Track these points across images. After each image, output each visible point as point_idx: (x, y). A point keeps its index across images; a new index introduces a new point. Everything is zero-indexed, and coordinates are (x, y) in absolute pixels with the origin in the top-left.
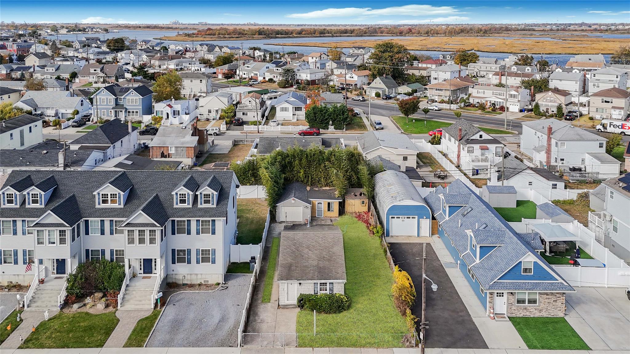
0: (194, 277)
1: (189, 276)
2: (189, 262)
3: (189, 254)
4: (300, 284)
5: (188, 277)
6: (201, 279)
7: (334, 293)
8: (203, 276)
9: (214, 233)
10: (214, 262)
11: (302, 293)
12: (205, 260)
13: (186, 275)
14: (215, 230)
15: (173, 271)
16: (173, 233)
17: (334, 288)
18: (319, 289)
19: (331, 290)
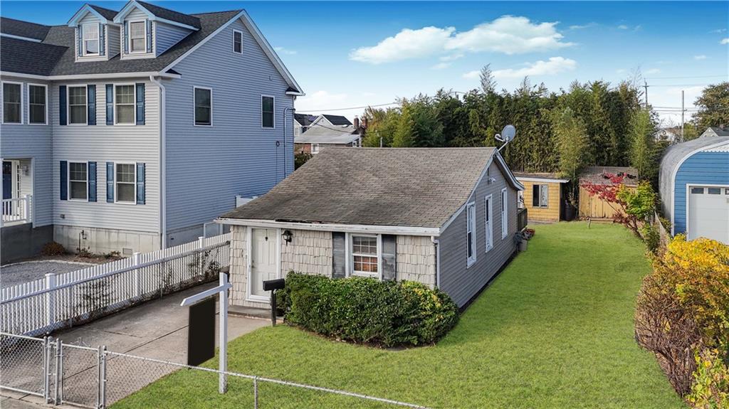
0: (103, 236)
1: (94, 233)
2: (93, 198)
3: (92, 176)
4: (288, 233)
5: (92, 236)
6: (118, 243)
7: (399, 279)
8: (122, 237)
9: (141, 120)
10: (142, 200)
11: (296, 270)
12: (124, 193)
13: (87, 231)
14: (144, 112)
15: (63, 217)
16: (63, 122)
17: (400, 259)
18: (348, 263)
19: (391, 266)
